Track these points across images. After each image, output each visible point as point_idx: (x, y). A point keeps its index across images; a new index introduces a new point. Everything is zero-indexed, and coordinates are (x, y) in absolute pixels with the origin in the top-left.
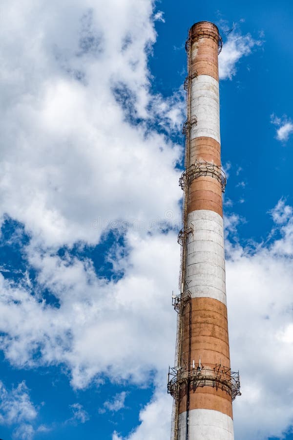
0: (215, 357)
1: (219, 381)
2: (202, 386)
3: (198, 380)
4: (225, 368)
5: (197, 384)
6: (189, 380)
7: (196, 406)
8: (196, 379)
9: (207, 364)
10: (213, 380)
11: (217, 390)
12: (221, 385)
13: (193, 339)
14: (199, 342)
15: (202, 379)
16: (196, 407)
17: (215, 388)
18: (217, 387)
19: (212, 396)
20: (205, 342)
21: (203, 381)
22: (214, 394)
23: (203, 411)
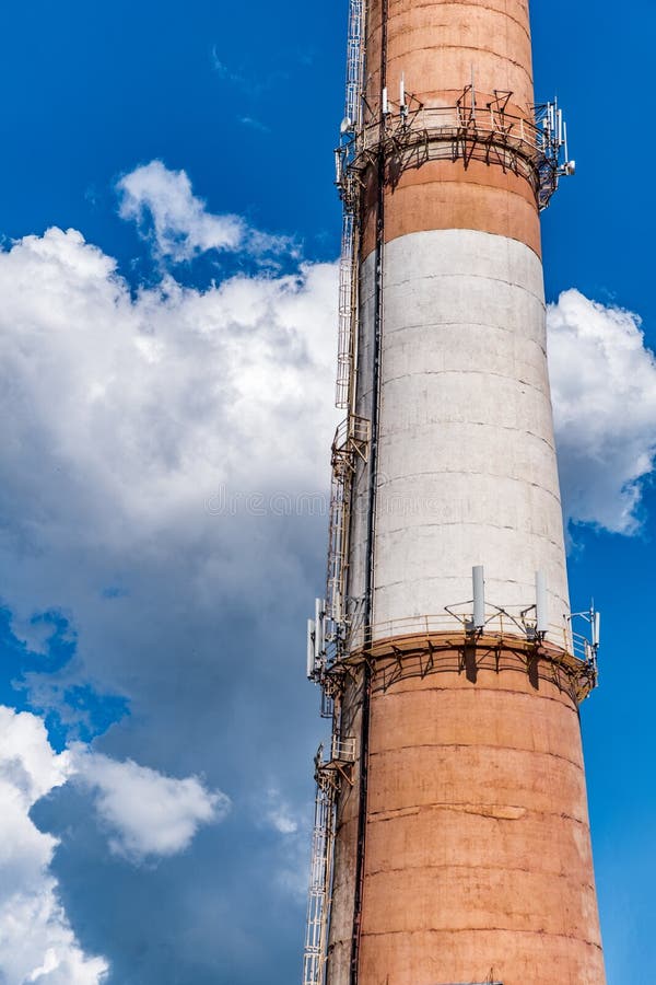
0: (461, 69)
1: (476, 139)
2: (418, 166)
3: (407, 146)
4: (500, 95)
5: (404, 163)
6: (381, 152)
7: (401, 227)
8: (400, 147)
9: (432, 94)
10: (453, 139)
11: (466, 165)
12: (481, 150)
13: (393, 24)
14: (411, 30)
15: (419, 143)
16: (402, 231)
17: (461, 162)
18: (467, 158)
19: (451, 188)
20: (427, 24)
21: (422, 148)
22: (457, 181)
23: (422, 237)
